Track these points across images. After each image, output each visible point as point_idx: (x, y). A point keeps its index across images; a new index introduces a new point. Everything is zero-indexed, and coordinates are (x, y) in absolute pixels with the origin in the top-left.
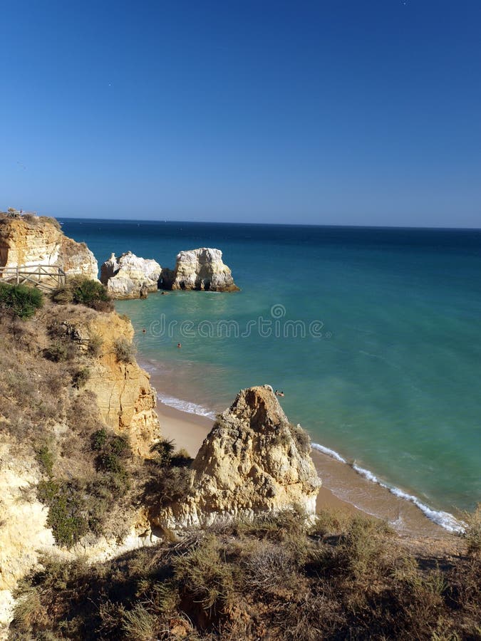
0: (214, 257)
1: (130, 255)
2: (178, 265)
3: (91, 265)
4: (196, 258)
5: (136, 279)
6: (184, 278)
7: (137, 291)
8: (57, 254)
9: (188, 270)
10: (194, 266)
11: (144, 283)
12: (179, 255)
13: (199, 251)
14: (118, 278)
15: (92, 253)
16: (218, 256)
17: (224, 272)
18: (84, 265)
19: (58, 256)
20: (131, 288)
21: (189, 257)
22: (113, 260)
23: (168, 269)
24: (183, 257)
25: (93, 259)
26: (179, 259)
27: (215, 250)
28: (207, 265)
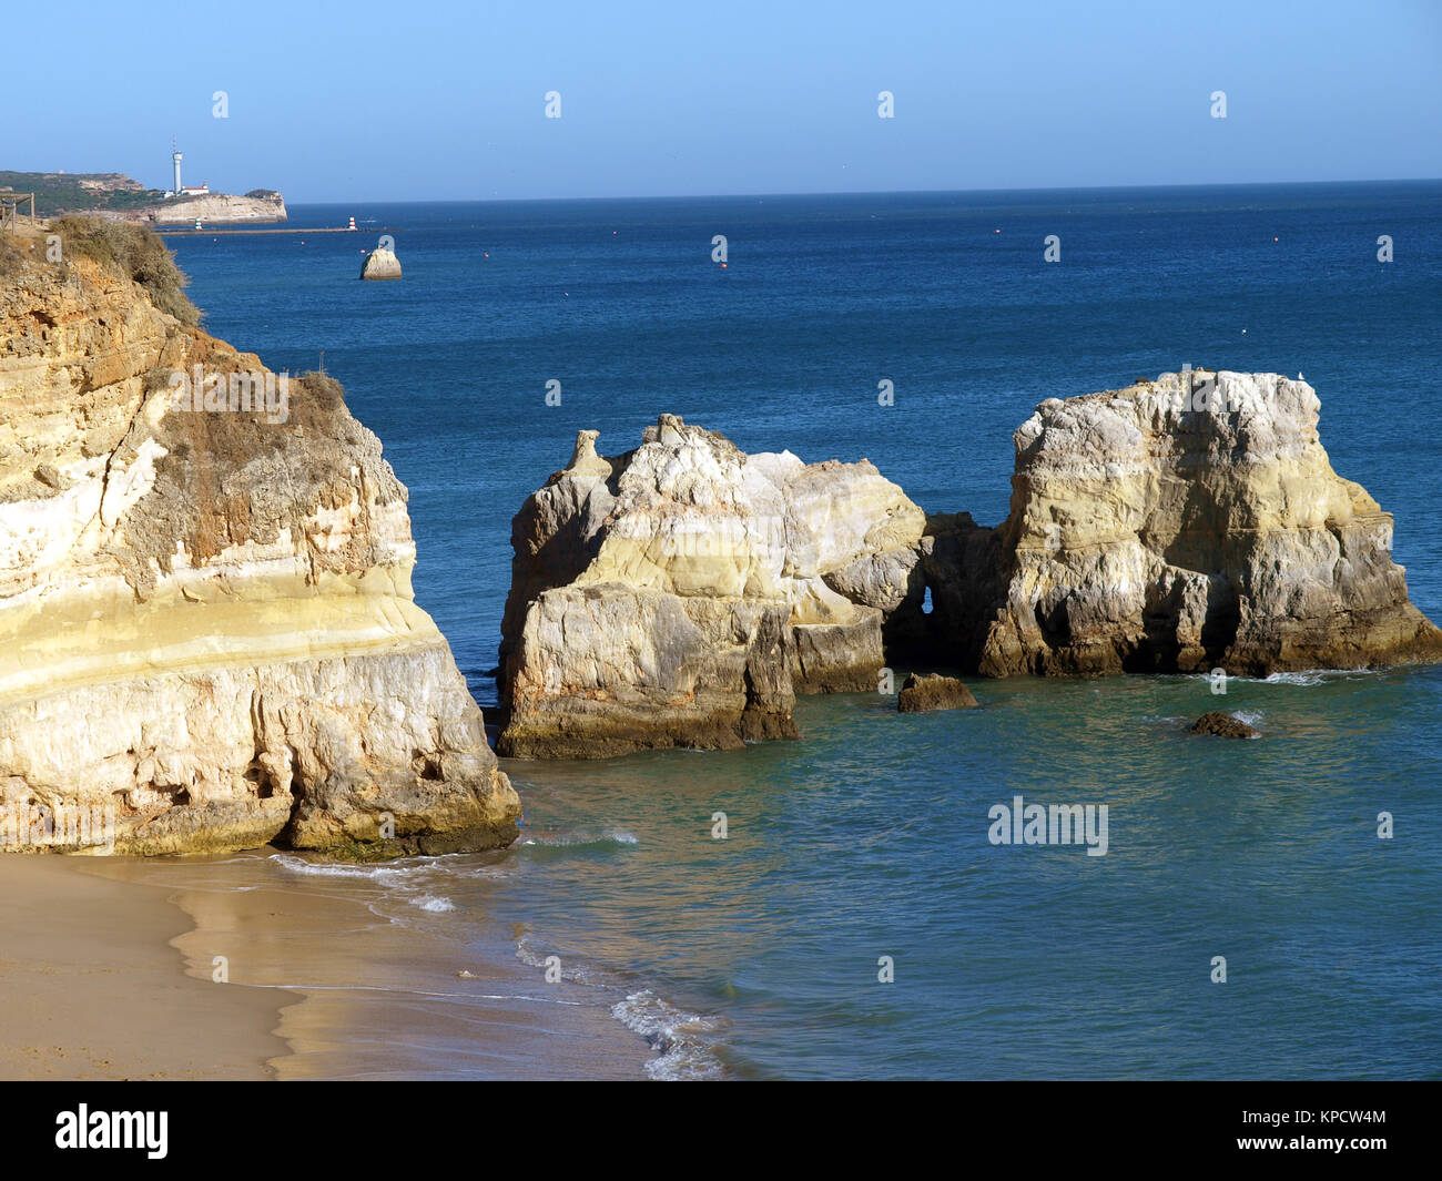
0: (1260, 426)
1: (672, 437)
2: (1024, 489)
3: (365, 517)
4: (1143, 439)
5: (712, 592)
6: (1068, 580)
7: (724, 673)
8: (151, 451)
9: (1093, 522)
10: (1129, 491)
11: (766, 621)
12: (1033, 425)
13: (1169, 394)
14: (592, 594)
15: (370, 440)
16: (1292, 421)
17: (1333, 527)
18: (323, 516)
19: (160, 465)
20: (677, 653)
21: (1094, 437)
22: (589, 472)
23: (963, 522)
24: (1055, 435)
25: (380, 475)
26: (1030, 456)
27: (1269, 379)
28: (1217, 484)
